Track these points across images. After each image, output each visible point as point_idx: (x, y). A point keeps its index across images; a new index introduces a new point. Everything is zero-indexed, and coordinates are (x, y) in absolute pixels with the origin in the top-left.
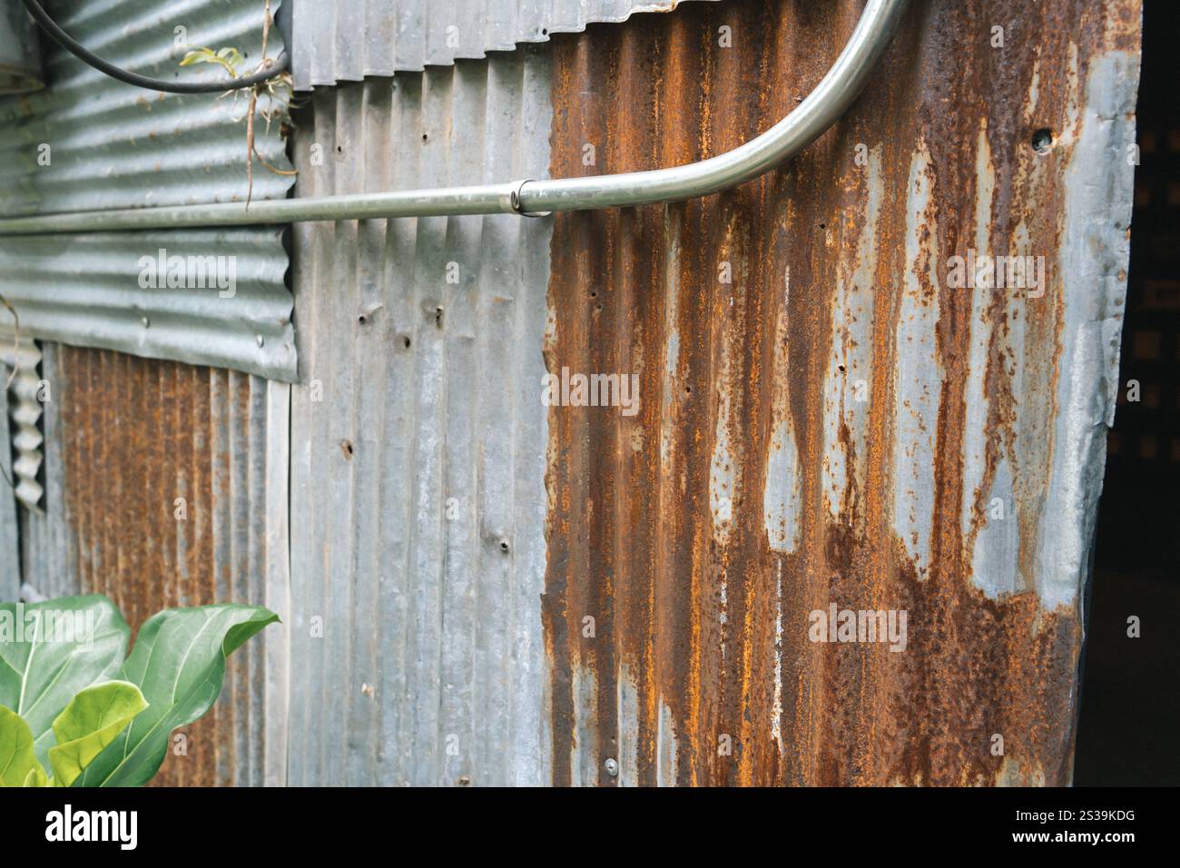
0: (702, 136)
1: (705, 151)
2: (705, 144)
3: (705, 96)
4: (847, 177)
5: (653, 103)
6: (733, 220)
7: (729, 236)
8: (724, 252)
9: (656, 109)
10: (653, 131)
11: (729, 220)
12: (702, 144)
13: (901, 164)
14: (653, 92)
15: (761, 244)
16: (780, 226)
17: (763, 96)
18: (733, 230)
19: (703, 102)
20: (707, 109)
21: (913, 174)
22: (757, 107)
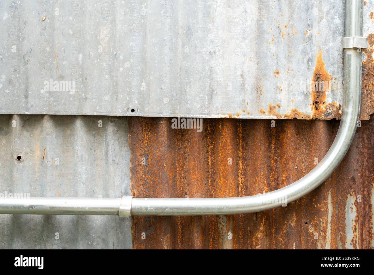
0: (239, 177)
1: (241, 184)
2: (241, 181)
3: (240, 157)
4: (322, 204)
5: (208, 158)
6: (263, 221)
7: (261, 229)
8: (259, 236)
9: (210, 160)
10: (208, 172)
11: (261, 221)
12: (239, 181)
13: (341, 198)
14: (208, 152)
15: (274, 230)
16: (290, 225)
17: (272, 161)
18: (263, 225)
19: (239, 160)
20: (241, 164)
21: (349, 204)
22: (270, 166)
